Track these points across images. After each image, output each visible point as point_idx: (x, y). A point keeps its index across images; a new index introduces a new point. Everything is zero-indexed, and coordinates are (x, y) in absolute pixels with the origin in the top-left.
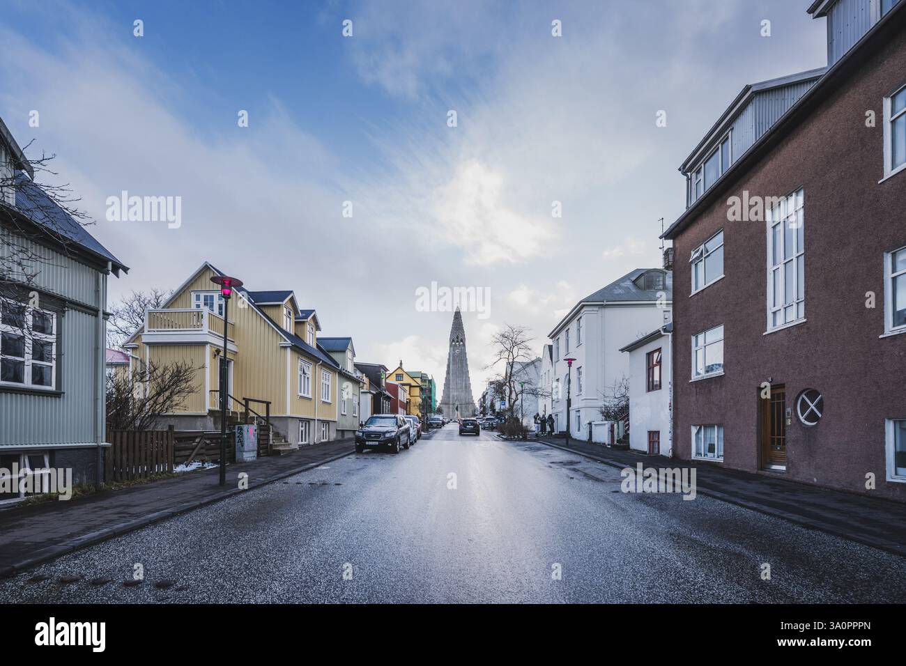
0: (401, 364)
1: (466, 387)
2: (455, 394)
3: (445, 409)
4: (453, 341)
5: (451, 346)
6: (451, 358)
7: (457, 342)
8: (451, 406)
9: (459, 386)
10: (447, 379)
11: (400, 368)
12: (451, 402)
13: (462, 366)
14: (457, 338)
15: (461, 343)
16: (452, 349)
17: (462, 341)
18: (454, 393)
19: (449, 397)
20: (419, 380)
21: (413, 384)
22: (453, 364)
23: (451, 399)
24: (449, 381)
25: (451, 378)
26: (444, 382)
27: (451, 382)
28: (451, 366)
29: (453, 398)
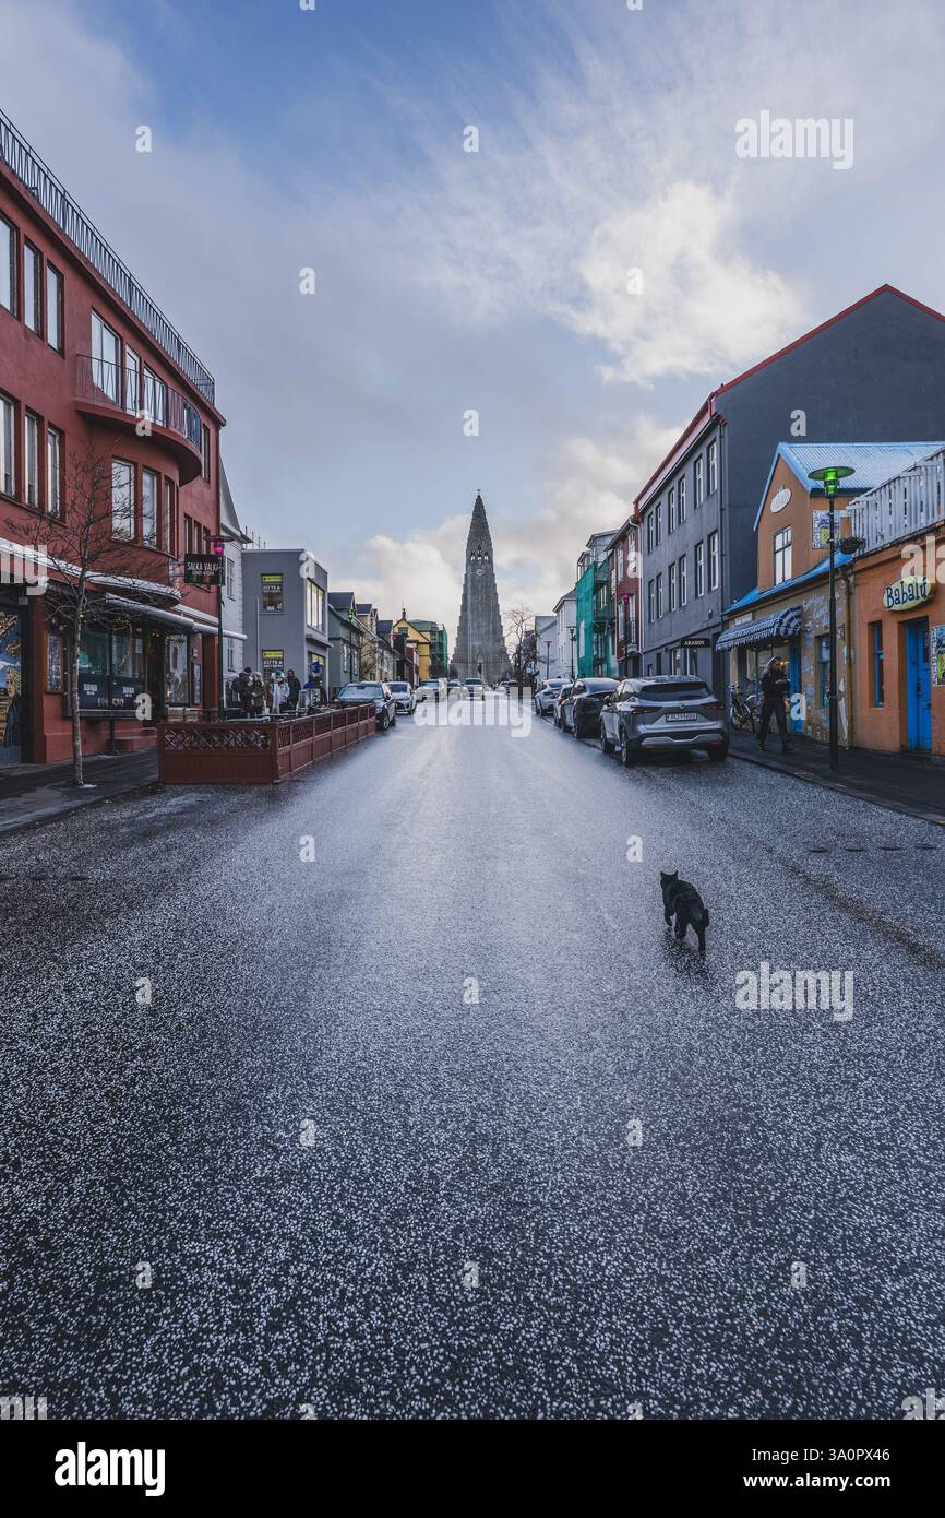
0: (404, 613)
1: (494, 633)
2: (477, 644)
3: (460, 670)
4: (473, 554)
5: (469, 561)
6: (469, 584)
7: (480, 555)
8: (470, 665)
9: (483, 631)
10: (463, 619)
11: (404, 619)
12: (470, 658)
13: (488, 598)
14: (479, 548)
15: (486, 558)
16: (470, 567)
17: (486, 554)
18: (475, 643)
19: (466, 650)
20: (428, 635)
21: (421, 640)
22: (473, 595)
23: (470, 654)
24: (466, 622)
25: (470, 617)
26: (458, 624)
27: (470, 624)
28: (469, 597)
29: (474, 651)
